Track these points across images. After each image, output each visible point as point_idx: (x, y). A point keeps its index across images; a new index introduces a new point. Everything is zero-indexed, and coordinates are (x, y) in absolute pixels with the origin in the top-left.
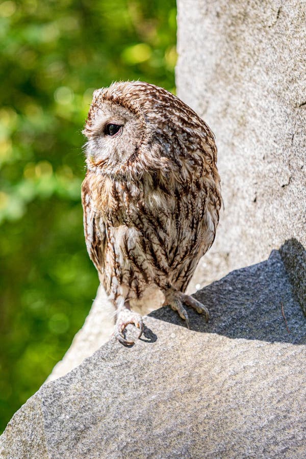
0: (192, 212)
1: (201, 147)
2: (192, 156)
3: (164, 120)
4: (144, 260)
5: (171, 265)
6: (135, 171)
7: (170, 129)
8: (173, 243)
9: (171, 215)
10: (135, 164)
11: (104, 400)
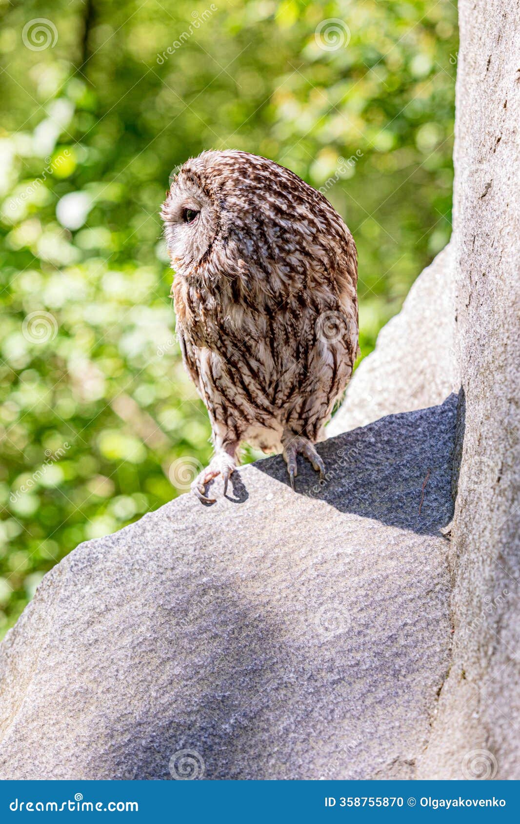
0: (296, 337)
1: (304, 248)
2: (288, 260)
3: (246, 206)
4: (236, 394)
5: (273, 402)
6: (206, 275)
7: (255, 221)
8: (271, 375)
9: (263, 339)
10: (206, 266)
11: (147, 574)
